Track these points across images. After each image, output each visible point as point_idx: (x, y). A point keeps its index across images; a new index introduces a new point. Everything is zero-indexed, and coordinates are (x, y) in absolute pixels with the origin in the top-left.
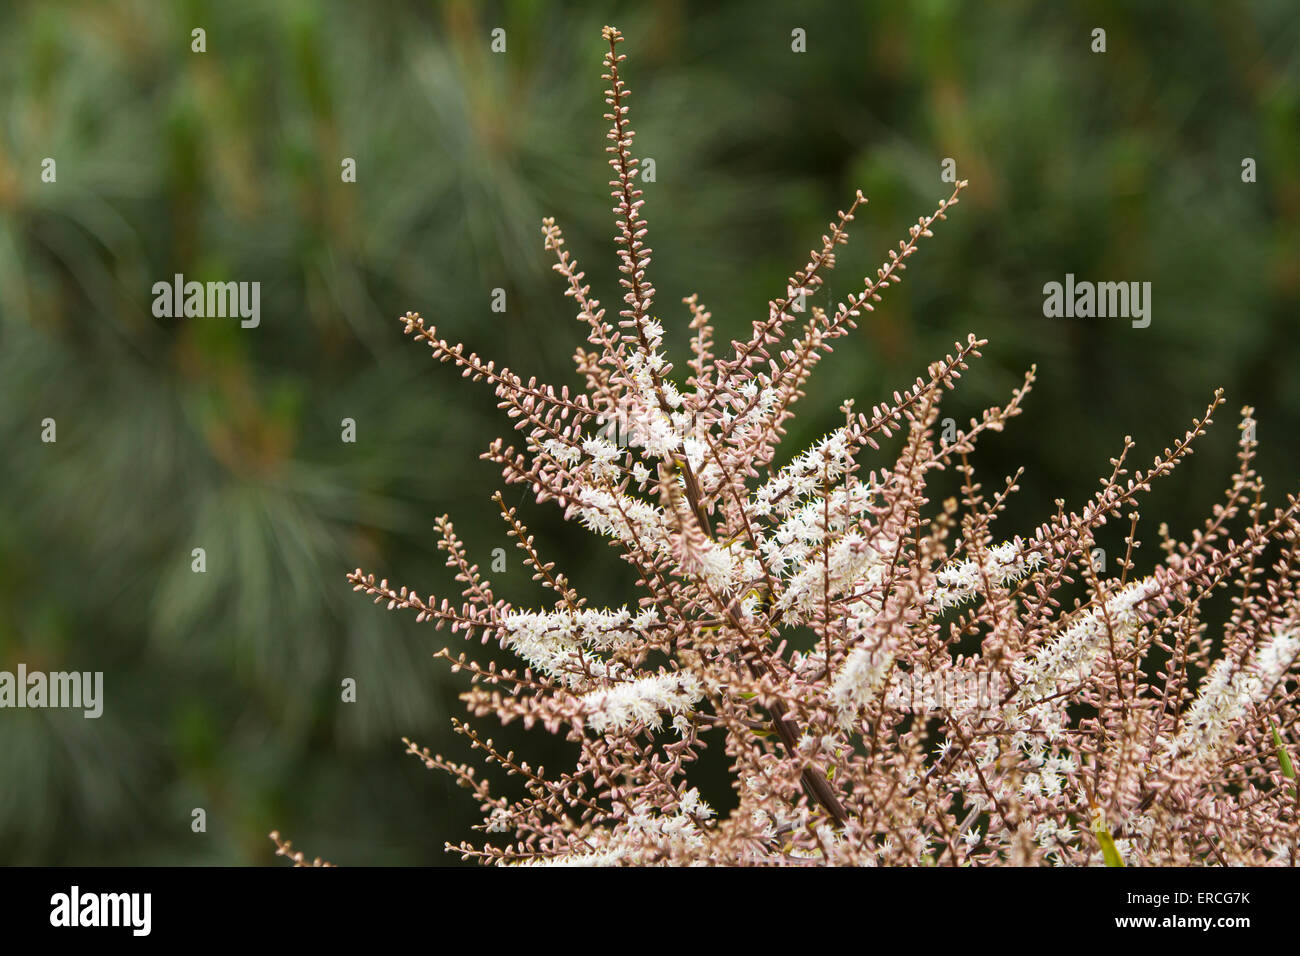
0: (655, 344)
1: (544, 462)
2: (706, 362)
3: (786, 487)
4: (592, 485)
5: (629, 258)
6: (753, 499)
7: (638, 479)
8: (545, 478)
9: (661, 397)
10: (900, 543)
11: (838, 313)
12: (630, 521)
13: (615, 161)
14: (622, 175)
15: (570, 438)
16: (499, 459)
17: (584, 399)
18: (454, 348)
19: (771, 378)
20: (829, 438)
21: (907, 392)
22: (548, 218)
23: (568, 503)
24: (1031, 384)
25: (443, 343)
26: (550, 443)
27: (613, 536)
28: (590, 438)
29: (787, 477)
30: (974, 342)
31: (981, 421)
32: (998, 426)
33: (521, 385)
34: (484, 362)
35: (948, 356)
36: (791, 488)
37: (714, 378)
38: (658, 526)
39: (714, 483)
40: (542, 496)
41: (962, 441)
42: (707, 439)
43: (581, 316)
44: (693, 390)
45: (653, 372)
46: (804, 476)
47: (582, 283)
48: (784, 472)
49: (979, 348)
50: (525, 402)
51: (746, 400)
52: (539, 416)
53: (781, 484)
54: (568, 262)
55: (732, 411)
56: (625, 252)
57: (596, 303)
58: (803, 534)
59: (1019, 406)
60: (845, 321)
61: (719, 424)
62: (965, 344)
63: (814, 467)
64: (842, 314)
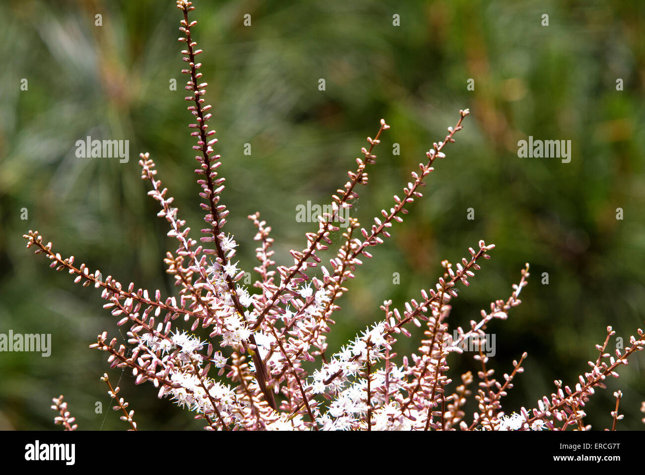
0: (230, 255)
1: (141, 352)
2: (268, 268)
3: (337, 371)
4: (180, 369)
5: (207, 186)
6: (311, 381)
7: (218, 365)
8: (141, 363)
9: (235, 298)
10: (429, 415)
11: (374, 226)
12: (212, 399)
13: (193, 107)
14: (199, 118)
15: (162, 332)
16: (105, 348)
17: (173, 300)
18: (67, 260)
19: (323, 281)
20: (371, 329)
21: (431, 290)
22: (144, 153)
23: (161, 384)
24: (526, 279)
25: (58, 256)
26: (146, 337)
27: (198, 411)
28: (178, 332)
29: (337, 362)
30: (484, 247)
31: (489, 311)
32: (503, 315)
33: (122, 290)
34: (92, 271)
35: (464, 259)
36: (341, 371)
37: (276, 281)
38: (233, 403)
39: (279, 367)
40: (139, 378)
41: (475, 329)
42: (273, 331)
43: (171, 233)
44: (259, 291)
45: (229, 278)
46: (351, 360)
47: (171, 205)
48: (335, 360)
49: (489, 252)
50: (125, 304)
51: (303, 300)
52: (137, 315)
53: (333, 367)
54: (160, 189)
55: (293, 309)
56: (203, 181)
57: (182, 222)
58: (351, 409)
59: (519, 297)
60: (381, 231)
61: (283, 320)
62: (477, 248)
63: (359, 354)
64: (378, 226)
